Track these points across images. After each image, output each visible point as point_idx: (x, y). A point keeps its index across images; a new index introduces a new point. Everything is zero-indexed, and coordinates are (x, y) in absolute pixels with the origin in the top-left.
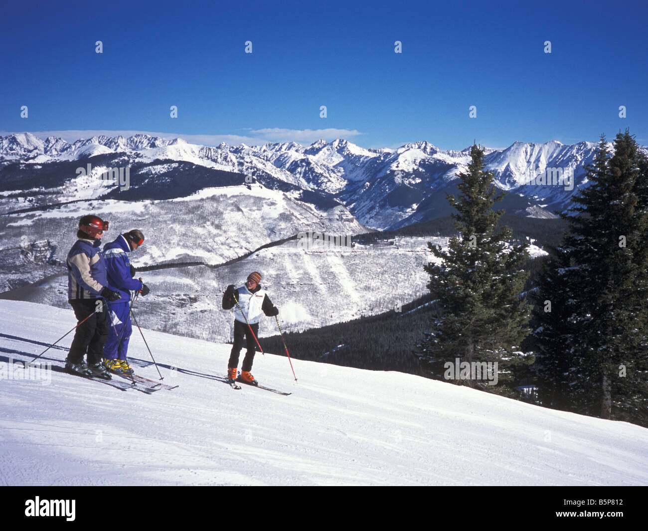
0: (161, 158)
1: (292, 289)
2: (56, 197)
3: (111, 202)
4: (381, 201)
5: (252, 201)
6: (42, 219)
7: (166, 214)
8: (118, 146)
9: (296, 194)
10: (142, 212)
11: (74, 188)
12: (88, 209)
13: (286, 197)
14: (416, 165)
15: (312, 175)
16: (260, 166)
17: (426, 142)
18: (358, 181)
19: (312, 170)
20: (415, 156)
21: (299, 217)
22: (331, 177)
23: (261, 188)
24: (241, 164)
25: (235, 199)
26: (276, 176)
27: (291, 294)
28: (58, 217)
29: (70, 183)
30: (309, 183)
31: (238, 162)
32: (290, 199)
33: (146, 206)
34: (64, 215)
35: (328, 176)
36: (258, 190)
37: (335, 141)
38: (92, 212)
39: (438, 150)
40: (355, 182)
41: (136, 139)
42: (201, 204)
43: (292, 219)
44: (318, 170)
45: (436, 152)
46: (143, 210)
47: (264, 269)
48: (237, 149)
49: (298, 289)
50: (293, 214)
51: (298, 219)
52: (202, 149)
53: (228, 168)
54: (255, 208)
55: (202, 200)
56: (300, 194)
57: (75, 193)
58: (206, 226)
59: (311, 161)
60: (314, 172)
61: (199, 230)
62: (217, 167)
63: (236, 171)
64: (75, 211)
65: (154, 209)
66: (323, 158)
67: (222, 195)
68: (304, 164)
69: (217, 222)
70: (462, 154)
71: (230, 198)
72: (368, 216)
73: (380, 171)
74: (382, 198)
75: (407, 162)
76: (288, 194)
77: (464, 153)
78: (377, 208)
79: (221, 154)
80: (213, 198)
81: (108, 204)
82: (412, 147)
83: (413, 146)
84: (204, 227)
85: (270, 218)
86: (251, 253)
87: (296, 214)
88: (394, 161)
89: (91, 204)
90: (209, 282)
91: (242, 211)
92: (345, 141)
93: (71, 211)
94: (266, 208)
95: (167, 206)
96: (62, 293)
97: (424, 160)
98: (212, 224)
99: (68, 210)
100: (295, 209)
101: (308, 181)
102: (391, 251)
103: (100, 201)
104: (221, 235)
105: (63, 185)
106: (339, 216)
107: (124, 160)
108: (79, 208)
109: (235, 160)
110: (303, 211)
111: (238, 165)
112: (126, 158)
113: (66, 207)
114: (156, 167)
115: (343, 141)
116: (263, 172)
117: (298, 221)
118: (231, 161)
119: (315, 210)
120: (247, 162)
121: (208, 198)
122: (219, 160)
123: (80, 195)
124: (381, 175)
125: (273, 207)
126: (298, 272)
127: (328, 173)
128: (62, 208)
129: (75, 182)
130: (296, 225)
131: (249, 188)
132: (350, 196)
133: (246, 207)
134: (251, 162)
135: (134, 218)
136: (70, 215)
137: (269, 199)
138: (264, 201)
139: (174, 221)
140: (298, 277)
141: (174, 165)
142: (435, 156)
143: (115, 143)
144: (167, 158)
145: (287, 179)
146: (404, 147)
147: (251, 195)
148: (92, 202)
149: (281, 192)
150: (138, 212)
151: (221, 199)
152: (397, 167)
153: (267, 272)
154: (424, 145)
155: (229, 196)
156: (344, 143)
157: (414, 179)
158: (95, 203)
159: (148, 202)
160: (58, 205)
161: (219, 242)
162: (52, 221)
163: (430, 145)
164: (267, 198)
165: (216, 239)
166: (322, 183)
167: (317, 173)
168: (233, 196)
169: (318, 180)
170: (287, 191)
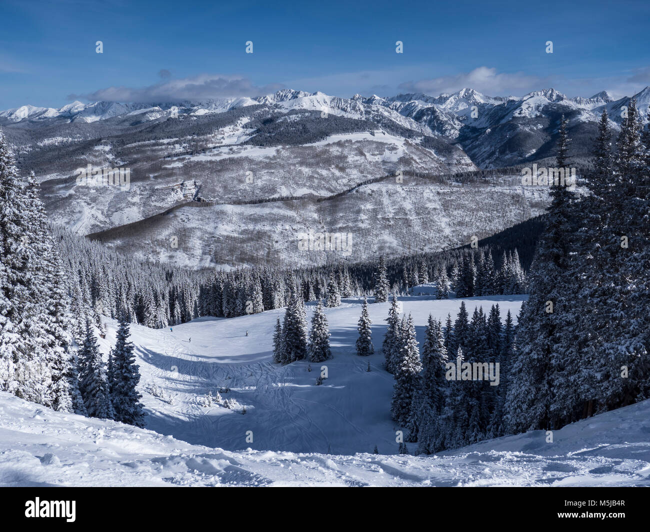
0: (297, 108)
1: (388, 222)
2: (206, 144)
3: (249, 147)
4: (502, 146)
5: (374, 146)
6: (190, 162)
7: (295, 157)
8: (267, 100)
9: (418, 140)
10: (274, 156)
11: (222, 136)
12: (229, 153)
13: (407, 142)
14: (539, 111)
15: (437, 122)
16: (386, 114)
17: (552, 90)
18: (481, 129)
19: (436, 118)
20: (539, 102)
21: (418, 161)
22: (455, 124)
23: (384, 134)
24: (368, 113)
25: (359, 145)
26: (400, 123)
27: (385, 227)
28: (204, 160)
29: (218, 132)
30: (433, 130)
31: (365, 111)
32: (411, 145)
33: (278, 151)
34: (209, 158)
35: (452, 123)
36: (381, 135)
37: (462, 90)
38: (232, 156)
39: (565, 97)
40: (479, 129)
41: (282, 93)
42: (328, 148)
43: (411, 162)
44: (444, 118)
45: (562, 99)
46: (275, 154)
47: (362, 204)
48: (369, 99)
49: (392, 223)
50: (412, 158)
51: (417, 163)
52: (333, 99)
53: (356, 116)
54: (376, 153)
55: (329, 145)
56: (421, 140)
57: (222, 140)
58: (331, 169)
59: (437, 110)
60: (439, 120)
61: (324, 172)
62: (346, 115)
63: (363, 119)
64: (217, 155)
65: (285, 153)
66: (449, 106)
67: (347, 141)
68: (429, 112)
69: (341, 165)
70: (590, 100)
71: (354, 143)
72: (488, 161)
73: (502, 117)
74: (503, 143)
75: (530, 109)
76: (410, 140)
77: (592, 100)
78: (497, 153)
79: (350, 104)
80: (339, 144)
81: (245, 149)
82: (538, 95)
83: (539, 93)
84: (329, 170)
85: (390, 162)
86: (353, 189)
87: (415, 157)
88: (517, 108)
89: (231, 149)
90: (310, 214)
91: (365, 156)
92: (471, 90)
93: (214, 155)
94: (387, 153)
95: (296, 150)
96: (184, 221)
97: (546, 106)
98: (337, 167)
99: (212, 154)
100: (415, 154)
101: (433, 128)
102: (488, 189)
103: (239, 147)
104: (344, 178)
105: (212, 133)
106: (457, 161)
107: (266, 111)
108: (221, 153)
109: (362, 109)
110: (422, 156)
111: (365, 114)
112: (267, 109)
113: (211, 151)
114: (291, 116)
115: (470, 90)
116: (389, 120)
117: (417, 165)
118: (359, 110)
119: (435, 155)
120: (374, 111)
121: (334, 144)
122: (349, 109)
123: (225, 142)
124: (503, 121)
125: (394, 152)
126: (394, 207)
127: (453, 120)
128: (207, 153)
129: (223, 131)
130: (415, 168)
131: (373, 134)
132: (472, 142)
133: (369, 152)
134: (377, 111)
135: (268, 161)
136: (214, 159)
137: (391, 144)
138: (386, 146)
139: (302, 164)
140: (394, 211)
141: (307, 114)
142: (561, 102)
143: (264, 98)
144: (303, 108)
145: (411, 126)
146: (529, 94)
147: (374, 140)
148: (233, 147)
149: (403, 139)
150: (271, 156)
151: (346, 144)
152: (520, 114)
153: (365, 206)
154: (550, 92)
155: (353, 142)
156: (470, 92)
157: (535, 125)
158: (235, 148)
159: (280, 147)
160: (204, 150)
161: (342, 183)
162: (198, 163)
163: (557, 92)
164: (389, 143)
165: (340, 181)
166: (446, 130)
167: (442, 121)
168: (357, 142)
169: (443, 127)
170: (410, 137)
